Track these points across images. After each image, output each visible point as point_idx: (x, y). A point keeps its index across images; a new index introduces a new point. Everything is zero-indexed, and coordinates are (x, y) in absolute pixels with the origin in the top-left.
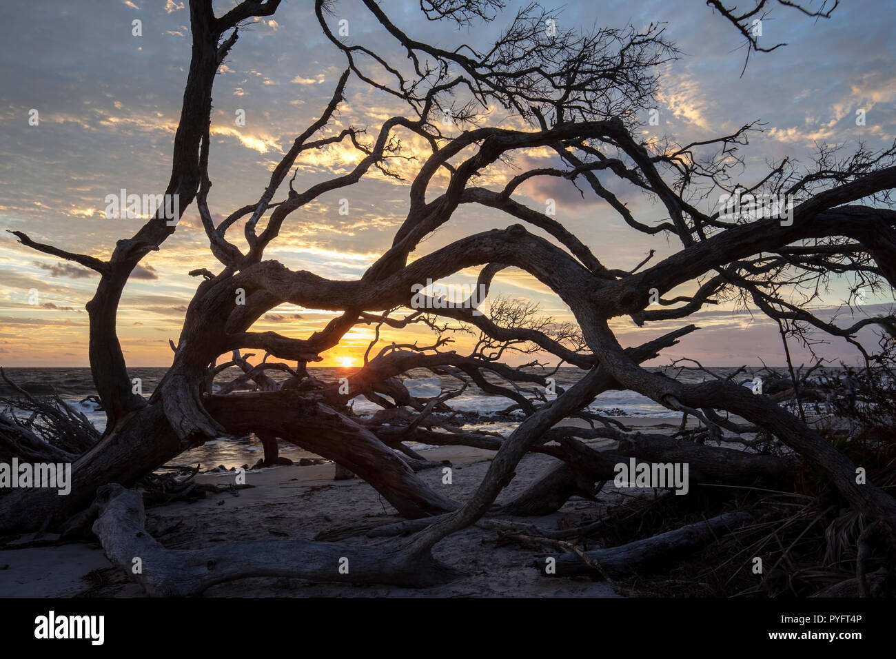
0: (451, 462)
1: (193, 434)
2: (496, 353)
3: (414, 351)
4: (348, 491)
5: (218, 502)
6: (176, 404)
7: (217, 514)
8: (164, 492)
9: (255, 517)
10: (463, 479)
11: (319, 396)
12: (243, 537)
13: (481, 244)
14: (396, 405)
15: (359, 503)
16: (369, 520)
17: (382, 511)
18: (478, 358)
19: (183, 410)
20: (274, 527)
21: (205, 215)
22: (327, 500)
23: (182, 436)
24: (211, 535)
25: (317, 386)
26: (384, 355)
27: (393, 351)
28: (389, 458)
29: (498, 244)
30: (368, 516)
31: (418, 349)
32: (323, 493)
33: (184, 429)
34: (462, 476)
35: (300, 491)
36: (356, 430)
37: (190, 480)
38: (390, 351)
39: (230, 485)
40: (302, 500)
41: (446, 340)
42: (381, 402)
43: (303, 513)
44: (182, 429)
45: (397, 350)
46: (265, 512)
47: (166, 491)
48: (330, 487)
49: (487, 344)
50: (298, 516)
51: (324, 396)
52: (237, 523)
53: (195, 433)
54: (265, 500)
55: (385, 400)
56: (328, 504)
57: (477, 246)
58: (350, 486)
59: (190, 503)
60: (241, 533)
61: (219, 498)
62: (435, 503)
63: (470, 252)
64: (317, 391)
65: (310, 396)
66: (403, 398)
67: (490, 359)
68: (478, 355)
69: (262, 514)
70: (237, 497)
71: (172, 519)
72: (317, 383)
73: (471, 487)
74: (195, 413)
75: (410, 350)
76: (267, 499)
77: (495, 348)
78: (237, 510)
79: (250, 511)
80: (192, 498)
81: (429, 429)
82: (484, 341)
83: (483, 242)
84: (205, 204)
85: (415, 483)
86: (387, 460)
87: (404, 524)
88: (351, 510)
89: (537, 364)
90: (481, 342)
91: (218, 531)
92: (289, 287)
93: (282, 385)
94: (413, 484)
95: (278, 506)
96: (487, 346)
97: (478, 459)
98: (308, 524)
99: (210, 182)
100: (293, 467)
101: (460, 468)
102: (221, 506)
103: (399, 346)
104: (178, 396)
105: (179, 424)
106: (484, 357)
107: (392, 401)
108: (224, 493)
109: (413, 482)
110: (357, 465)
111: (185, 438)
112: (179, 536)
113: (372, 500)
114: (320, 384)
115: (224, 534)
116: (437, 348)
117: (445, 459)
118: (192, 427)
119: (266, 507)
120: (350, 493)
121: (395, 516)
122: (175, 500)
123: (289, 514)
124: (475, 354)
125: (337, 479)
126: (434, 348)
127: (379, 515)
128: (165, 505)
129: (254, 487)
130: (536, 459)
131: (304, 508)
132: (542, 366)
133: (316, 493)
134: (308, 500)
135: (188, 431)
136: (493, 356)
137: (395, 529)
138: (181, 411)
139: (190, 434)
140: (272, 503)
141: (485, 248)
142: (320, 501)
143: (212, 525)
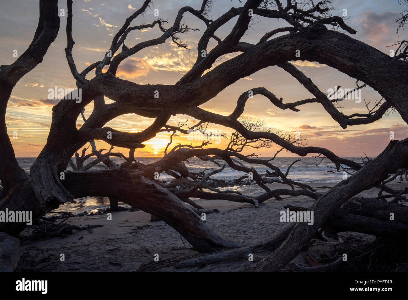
0: (218, 210)
1: (49, 200)
2: (240, 148)
3: (191, 148)
4: (160, 230)
5: (79, 237)
6: (38, 178)
7: (77, 247)
8: (46, 231)
9: (101, 249)
10: (228, 221)
11: (142, 172)
12: (91, 267)
13: (280, 45)
14: (181, 176)
15: (167, 239)
16: (175, 252)
17: (182, 245)
18: (230, 151)
19: (43, 183)
20: (113, 257)
21: (71, 62)
22: (147, 236)
23: (42, 202)
24: (70, 265)
25: (140, 167)
26: (175, 150)
27: (180, 148)
28: (188, 213)
29: (299, 42)
30: (174, 249)
31: (192, 147)
32: (145, 231)
33: (43, 196)
34: (227, 219)
35: (130, 230)
36: (166, 194)
37: (64, 222)
38: (178, 148)
39: (88, 225)
40: (131, 236)
41: (207, 142)
42: (174, 175)
43: (132, 246)
44: (41, 197)
45: (182, 147)
46: (108, 245)
47: (47, 230)
48: (148, 226)
49: (235, 143)
50: (128, 248)
51: (144, 172)
52: (88, 254)
53: (50, 199)
54: (108, 236)
55: (175, 174)
56: (147, 239)
57: (277, 47)
58: (161, 226)
59: (62, 238)
60: (90, 263)
61: (81, 234)
62: (218, 242)
63: (271, 53)
64: (140, 169)
65: (136, 172)
66: (185, 172)
67: (237, 151)
68: (230, 149)
69: (106, 247)
70: (91, 233)
71: (48, 251)
72: (140, 165)
73: (235, 227)
74: (52, 185)
75: (188, 148)
76: (109, 235)
77: (239, 145)
78: (90, 244)
79: (98, 244)
80: (63, 235)
81: (201, 189)
82: (233, 141)
83: (283, 42)
84: (71, 55)
85: (205, 229)
86: (187, 214)
87: (200, 259)
88: (162, 244)
89: (254, 155)
90: (231, 142)
91: (75, 261)
92: (119, 90)
93: (120, 166)
94: (203, 230)
95: (116, 240)
96: (234, 144)
97: (233, 208)
98: (135, 255)
99: (74, 42)
100: (127, 212)
101: (225, 214)
102: (81, 241)
103: (183, 146)
104: (40, 173)
105: (39, 194)
106: (233, 150)
107: (180, 175)
108: (84, 230)
109: (203, 228)
110: (167, 217)
111: (43, 204)
112: (49, 265)
113: (175, 237)
114: (141, 165)
115: (79, 263)
116: (202, 147)
117: (215, 208)
118: (49, 195)
119: (109, 241)
120: (161, 231)
121: (191, 249)
122: (52, 237)
123: (124, 247)
124: (228, 149)
125: (152, 220)
126: (201, 147)
127: (181, 249)
128: (46, 240)
129: (103, 226)
130: (267, 208)
131: (132, 242)
132: (257, 156)
133: (140, 231)
134: (135, 236)
135: (45, 199)
136: (239, 150)
137: (194, 262)
138: (42, 184)
139: (47, 201)
140: (113, 238)
141: (285, 48)
142: (142, 237)
143: (72, 255)
